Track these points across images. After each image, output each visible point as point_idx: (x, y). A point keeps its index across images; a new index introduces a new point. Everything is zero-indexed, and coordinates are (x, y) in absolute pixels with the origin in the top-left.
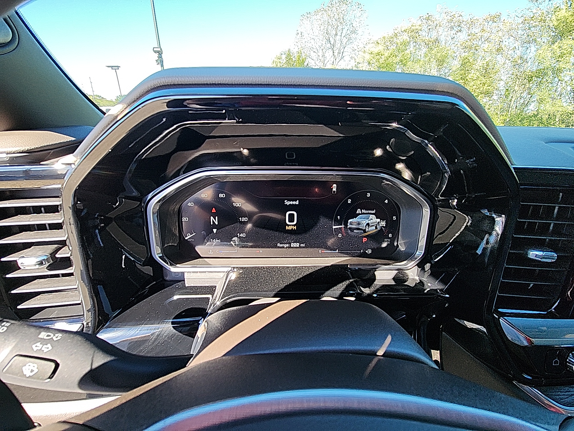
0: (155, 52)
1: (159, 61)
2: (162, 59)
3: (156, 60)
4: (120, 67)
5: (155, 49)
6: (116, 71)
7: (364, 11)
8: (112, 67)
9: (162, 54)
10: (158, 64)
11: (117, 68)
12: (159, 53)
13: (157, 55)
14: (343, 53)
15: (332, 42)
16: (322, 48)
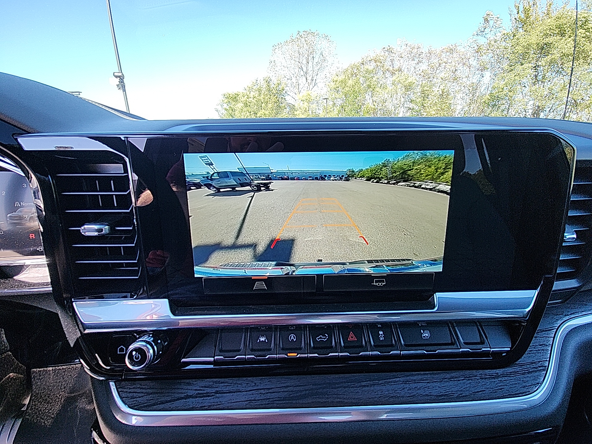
0: (116, 77)
1: (120, 86)
2: (124, 83)
3: (117, 85)
4: (81, 92)
5: (115, 74)
7: (332, 42)
9: (124, 78)
10: (119, 89)
11: (78, 94)
12: (120, 78)
13: (118, 79)
14: (316, 80)
15: (305, 70)
16: (296, 75)
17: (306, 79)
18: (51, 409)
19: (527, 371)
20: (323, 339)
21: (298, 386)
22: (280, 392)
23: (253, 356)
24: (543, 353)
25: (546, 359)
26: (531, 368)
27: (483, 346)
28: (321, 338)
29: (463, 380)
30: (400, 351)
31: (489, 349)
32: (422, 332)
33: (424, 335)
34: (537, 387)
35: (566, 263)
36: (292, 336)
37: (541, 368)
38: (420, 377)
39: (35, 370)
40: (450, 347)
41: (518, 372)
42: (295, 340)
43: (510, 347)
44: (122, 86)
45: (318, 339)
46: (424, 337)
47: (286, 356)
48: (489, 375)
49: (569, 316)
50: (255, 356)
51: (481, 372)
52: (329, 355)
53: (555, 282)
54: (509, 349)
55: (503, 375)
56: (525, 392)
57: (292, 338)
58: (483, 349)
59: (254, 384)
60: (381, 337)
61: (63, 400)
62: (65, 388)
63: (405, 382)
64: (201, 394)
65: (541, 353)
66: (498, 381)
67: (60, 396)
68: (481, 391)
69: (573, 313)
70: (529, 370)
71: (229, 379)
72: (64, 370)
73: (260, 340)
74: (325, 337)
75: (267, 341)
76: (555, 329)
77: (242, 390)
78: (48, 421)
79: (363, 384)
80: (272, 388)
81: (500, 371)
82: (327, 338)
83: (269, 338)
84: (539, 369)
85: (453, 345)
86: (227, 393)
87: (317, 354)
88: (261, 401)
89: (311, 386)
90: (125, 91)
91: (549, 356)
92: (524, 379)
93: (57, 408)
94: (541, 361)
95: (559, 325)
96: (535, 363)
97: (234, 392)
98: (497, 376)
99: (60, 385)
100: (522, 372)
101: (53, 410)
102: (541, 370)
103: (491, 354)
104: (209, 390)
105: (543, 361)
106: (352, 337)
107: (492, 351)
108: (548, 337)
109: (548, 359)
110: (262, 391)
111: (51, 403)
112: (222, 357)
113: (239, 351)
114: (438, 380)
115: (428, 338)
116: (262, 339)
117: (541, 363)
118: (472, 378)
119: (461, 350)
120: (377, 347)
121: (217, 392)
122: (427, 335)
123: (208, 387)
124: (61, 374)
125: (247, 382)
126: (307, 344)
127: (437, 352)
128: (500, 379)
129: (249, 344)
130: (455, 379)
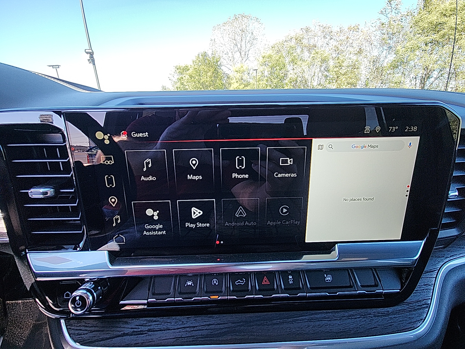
0: (87, 53)
2: (93, 58)
3: (88, 60)
4: (60, 66)
5: (86, 51)
6: (56, 70)
7: (261, 24)
8: (53, 66)
9: (93, 54)
10: (90, 63)
11: (58, 67)
12: (91, 54)
13: (88, 55)
14: (248, 55)
15: (239, 46)
16: (231, 51)
17: (241, 54)
18: (23, 333)
19: (413, 309)
20: (241, 283)
21: (219, 324)
22: (203, 330)
23: (181, 299)
24: (426, 292)
25: (429, 298)
26: (416, 306)
27: (378, 288)
28: (239, 282)
29: (359, 318)
30: (307, 293)
31: (382, 291)
32: (325, 276)
33: (327, 279)
34: (421, 323)
35: (449, 215)
36: (215, 281)
37: (425, 306)
38: (323, 315)
39: (8, 302)
40: (349, 289)
41: (405, 310)
42: (217, 284)
43: (400, 288)
44: (92, 60)
45: (237, 283)
46: (327, 280)
47: (209, 299)
48: (381, 313)
49: (449, 258)
50: (182, 298)
51: (374, 310)
52: (246, 297)
53: (440, 231)
54: (399, 291)
55: (393, 313)
56: (411, 327)
57: (215, 282)
58: (377, 291)
59: (181, 323)
60: (290, 281)
61: (31, 326)
62: (32, 317)
63: (310, 320)
64: (136, 332)
65: (425, 292)
66: (389, 318)
67: (29, 323)
68: (374, 328)
69: (453, 256)
70: (415, 308)
71: (161, 318)
72: (31, 303)
73: (187, 284)
74: (243, 281)
75: (193, 285)
76: (437, 270)
77: (171, 328)
78: (21, 342)
79: (275, 321)
80: (197, 326)
81: (390, 309)
82: (245, 282)
83: (195, 283)
84: (423, 306)
85: (352, 287)
86: (158, 331)
87: (236, 296)
88: (186, 338)
89: (230, 324)
90: (95, 65)
91: (431, 295)
92: (410, 316)
93: (27, 332)
94: (425, 300)
95: (440, 266)
96: (420, 301)
97: (164, 330)
98: (388, 314)
99: (29, 314)
100: (408, 310)
101: (25, 334)
102: (424, 307)
103: (383, 295)
104: (143, 328)
105: (427, 299)
106: (266, 281)
107: (385, 292)
108: (431, 278)
109: (430, 298)
110: (188, 329)
111: (22, 329)
112: (155, 299)
113: (169, 294)
114: (338, 318)
115: (331, 281)
116: (189, 283)
117: (424, 301)
118: (367, 316)
119: (358, 292)
120: (286, 290)
121: (149, 330)
122: (329, 279)
123: (142, 326)
124: (29, 306)
125: (176, 321)
126: (228, 288)
127: (338, 293)
128: (390, 317)
129: (178, 288)
130: (352, 317)
